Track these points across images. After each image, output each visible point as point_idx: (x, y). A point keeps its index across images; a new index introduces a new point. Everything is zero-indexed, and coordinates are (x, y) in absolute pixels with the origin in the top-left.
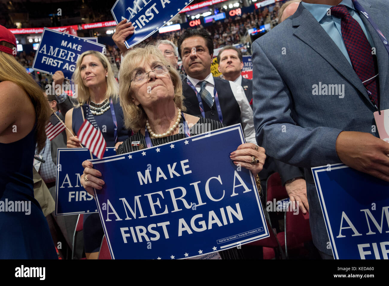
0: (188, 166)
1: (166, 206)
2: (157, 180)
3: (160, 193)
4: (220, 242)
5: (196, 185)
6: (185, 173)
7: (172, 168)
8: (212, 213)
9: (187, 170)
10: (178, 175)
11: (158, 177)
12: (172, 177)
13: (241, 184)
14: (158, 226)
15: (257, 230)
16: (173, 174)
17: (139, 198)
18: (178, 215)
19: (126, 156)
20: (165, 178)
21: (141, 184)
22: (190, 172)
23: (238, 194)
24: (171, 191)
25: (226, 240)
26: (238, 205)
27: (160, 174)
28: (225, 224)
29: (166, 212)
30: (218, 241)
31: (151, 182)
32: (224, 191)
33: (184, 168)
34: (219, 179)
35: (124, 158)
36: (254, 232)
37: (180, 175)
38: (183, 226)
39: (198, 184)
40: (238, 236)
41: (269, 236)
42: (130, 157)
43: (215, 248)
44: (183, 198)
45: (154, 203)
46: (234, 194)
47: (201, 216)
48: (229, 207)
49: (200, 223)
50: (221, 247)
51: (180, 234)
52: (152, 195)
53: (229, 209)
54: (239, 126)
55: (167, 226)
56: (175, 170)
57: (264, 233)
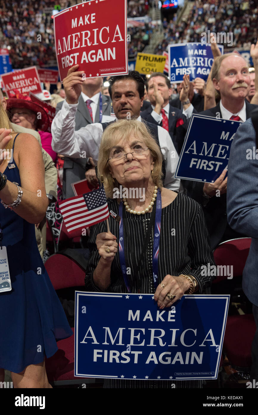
0: (174, 316)
1: (144, 340)
2: (144, 320)
3: (143, 330)
4: (177, 375)
5: (174, 331)
6: (169, 320)
7: (160, 314)
8: (179, 354)
9: (172, 318)
10: (163, 320)
11: (146, 317)
12: (157, 320)
13: (211, 339)
14: (131, 353)
15: (209, 373)
16: (159, 318)
17: (123, 330)
18: (152, 349)
19: (124, 296)
20: (152, 320)
21: (129, 319)
22: (174, 320)
23: (205, 346)
24: (153, 331)
25: (182, 374)
26: (202, 354)
27: (148, 315)
28: (186, 363)
29: (143, 344)
30: (176, 374)
31: (138, 320)
32: (195, 341)
33: (170, 316)
34: (195, 331)
35: (121, 296)
36: (207, 373)
37: (164, 321)
38: (152, 357)
39: (177, 331)
40: (193, 374)
41: (217, 379)
42: (127, 297)
43: (171, 377)
44: (160, 338)
45: (135, 335)
46: (202, 345)
47: (170, 353)
48: (195, 353)
49: (167, 358)
50: (176, 378)
51: (148, 362)
52: (135, 330)
53: (194, 354)
54: (229, 296)
55: (139, 355)
56: (162, 316)
57: (214, 376)
